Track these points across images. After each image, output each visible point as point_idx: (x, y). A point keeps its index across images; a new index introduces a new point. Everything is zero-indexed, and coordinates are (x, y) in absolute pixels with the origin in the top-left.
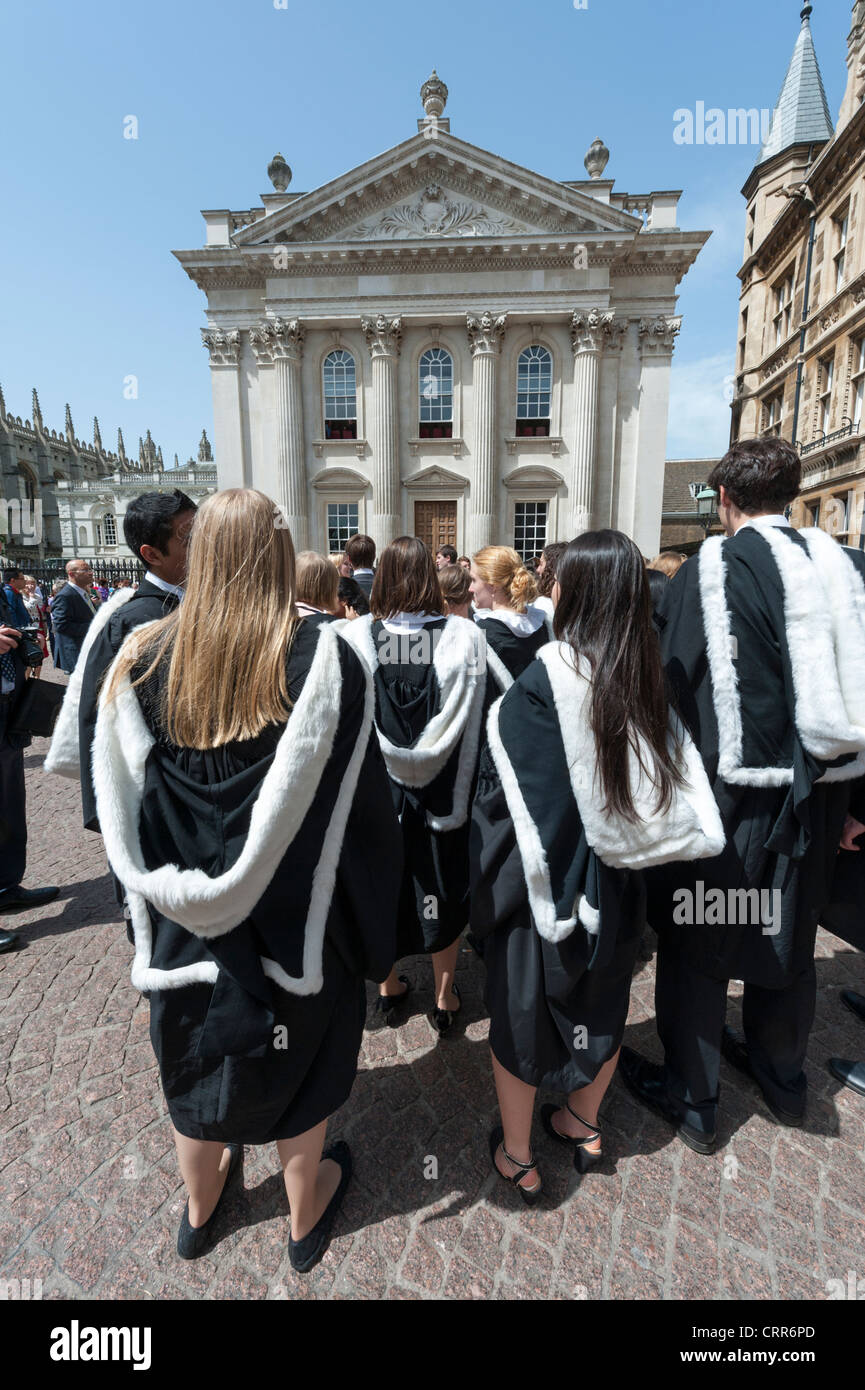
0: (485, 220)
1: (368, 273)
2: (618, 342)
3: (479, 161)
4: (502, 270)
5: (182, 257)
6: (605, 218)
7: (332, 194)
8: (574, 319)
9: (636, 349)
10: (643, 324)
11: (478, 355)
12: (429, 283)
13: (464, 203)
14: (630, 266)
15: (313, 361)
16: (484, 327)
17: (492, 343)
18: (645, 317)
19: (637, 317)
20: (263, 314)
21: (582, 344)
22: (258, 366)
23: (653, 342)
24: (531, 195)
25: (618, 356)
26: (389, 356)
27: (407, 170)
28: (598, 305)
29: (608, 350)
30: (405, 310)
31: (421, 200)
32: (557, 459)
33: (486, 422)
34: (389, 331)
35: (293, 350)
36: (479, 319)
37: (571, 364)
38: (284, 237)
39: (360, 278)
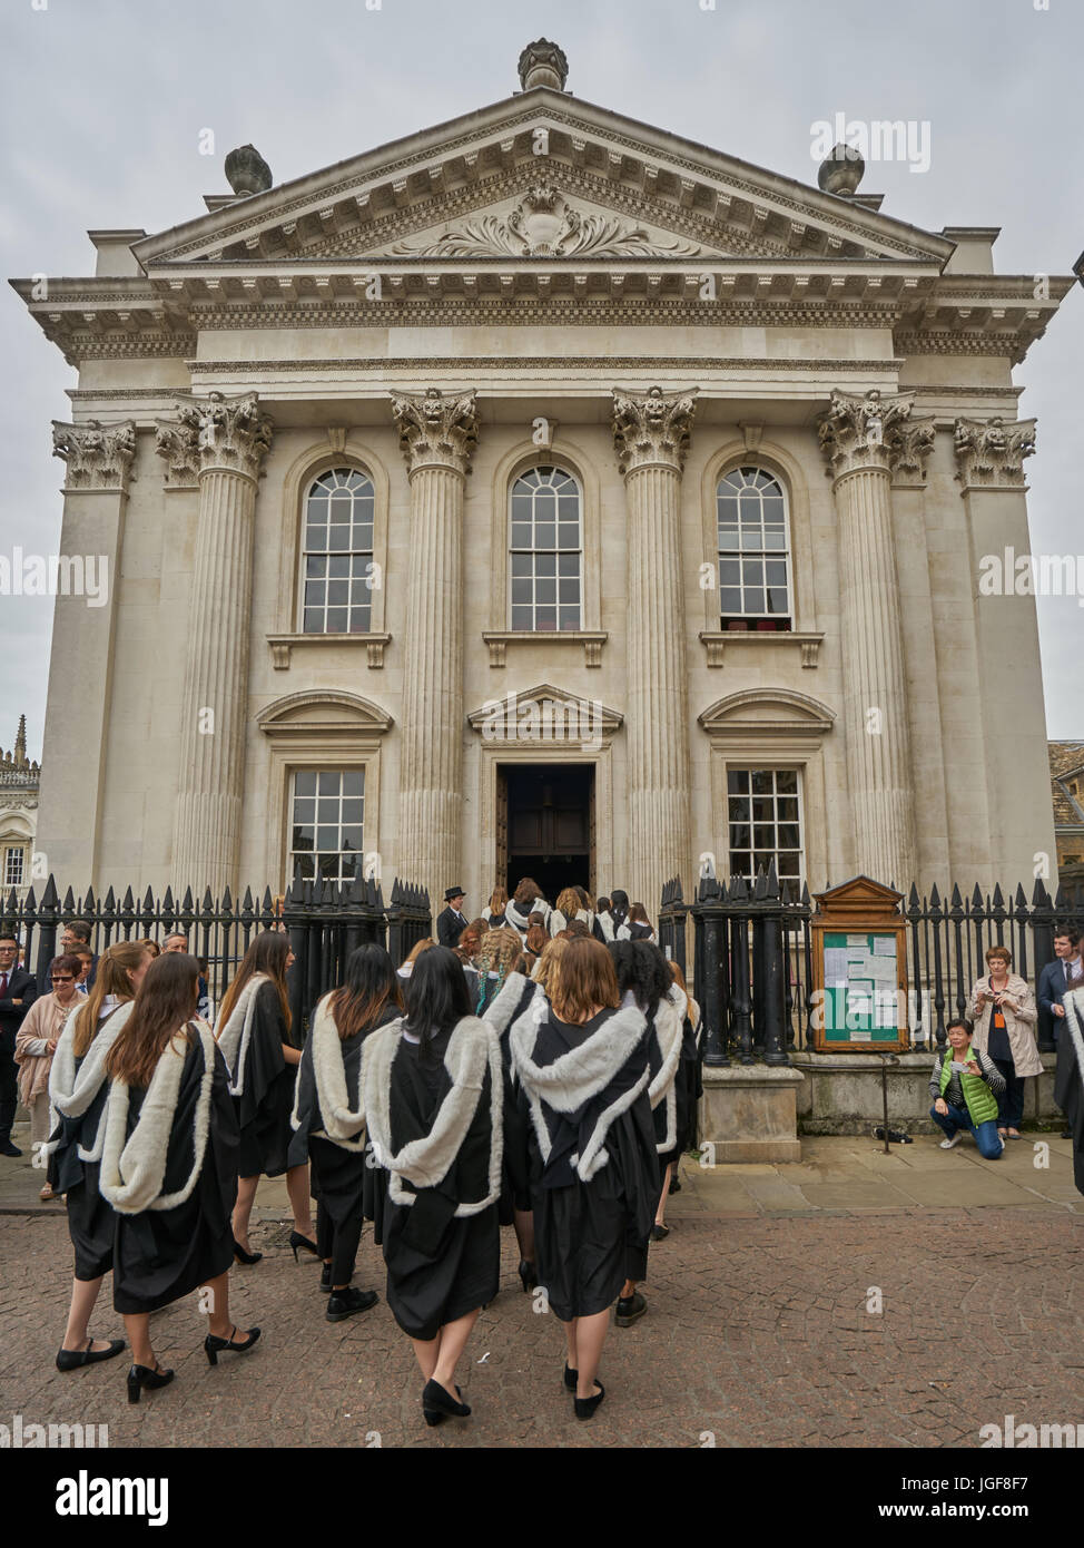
0: (643, 243)
1: (407, 322)
2: (916, 461)
3: (633, 144)
4: (680, 324)
5: (27, 291)
6: (880, 241)
7: (344, 185)
8: (834, 409)
9: (951, 477)
10: (963, 430)
11: (638, 469)
12: (533, 341)
13: (602, 218)
14: (926, 333)
15: (286, 484)
16: (650, 417)
17: (666, 448)
18: (965, 421)
19: (952, 422)
20: (184, 394)
21: (850, 455)
22: (167, 491)
23: (986, 464)
24: (735, 200)
25: (922, 488)
26: (448, 468)
27: (493, 155)
28: (876, 387)
29: (903, 473)
30: (487, 385)
31: (521, 210)
32: (815, 677)
33: (661, 593)
34: (449, 420)
35: (241, 454)
36: (639, 403)
37: (826, 499)
38: (238, 253)
39: (393, 331)
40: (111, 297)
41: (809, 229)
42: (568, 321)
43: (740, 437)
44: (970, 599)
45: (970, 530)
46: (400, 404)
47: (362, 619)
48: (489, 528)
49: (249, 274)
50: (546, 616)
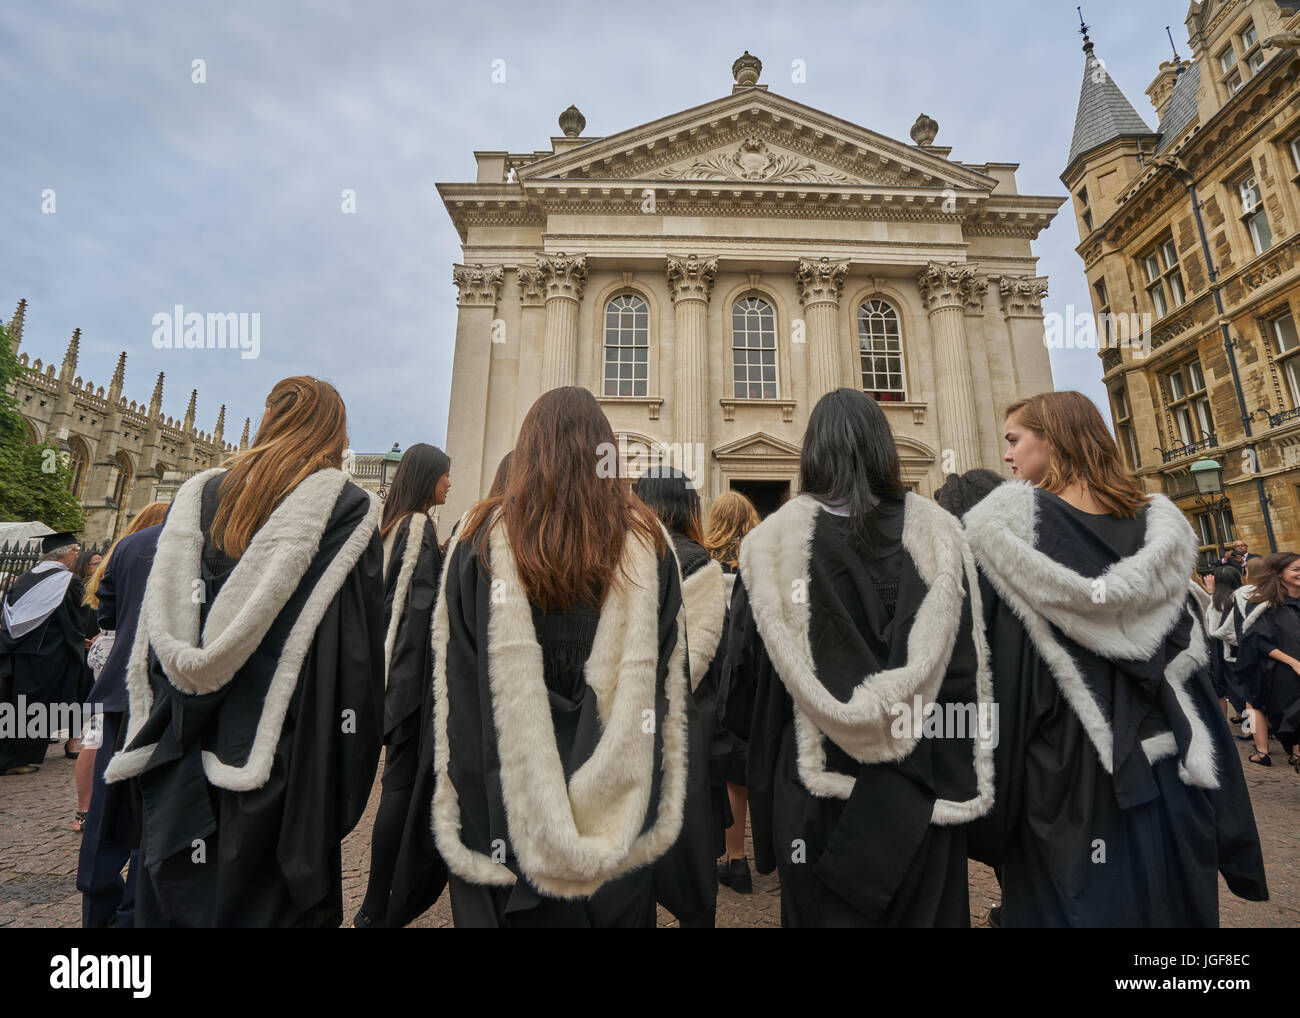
0: (814, 171)
1: (674, 214)
2: (977, 300)
3: (809, 119)
4: (836, 219)
5: (443, 189)
6: (954, 177)
7: (640, 137)
8: (930, 272)
9: (998, 309)
10: (1005, 282)
11: (811, 305)
12: (750, 227)
13: (788, 156)
14: (979, 225)
15: (595, 305)
16: (821, 274)
17: (831, 292)
18: (1006, 277)
19: (998, 277)
20: (539, 250)
21: (939, 298)
22: (523, 307)
23: (1020, 302)
24: (868, 152)
25: (982, 316)
26: (699, 300)
27: (726, 123)
28: (955, 259)
29: (970, 307)
30: (723, 252)
31: (740, 150)
32: (922, 429)
33: (832, 379)
34: (701, 272)
35: (573, 289)
36: (815, 265)
37: (924, 321)
38: (578, 174)
39: (665, 218)
40: (496, 193)
41: (912, 169)
42: (770, 216)
43: (870, 283)
44: (1013, 383)
45: (1011, 341)
46: (673, 262)
47: (641, 388)
48: (721, 336)
49: (584, 187)
50: (755, 388)
